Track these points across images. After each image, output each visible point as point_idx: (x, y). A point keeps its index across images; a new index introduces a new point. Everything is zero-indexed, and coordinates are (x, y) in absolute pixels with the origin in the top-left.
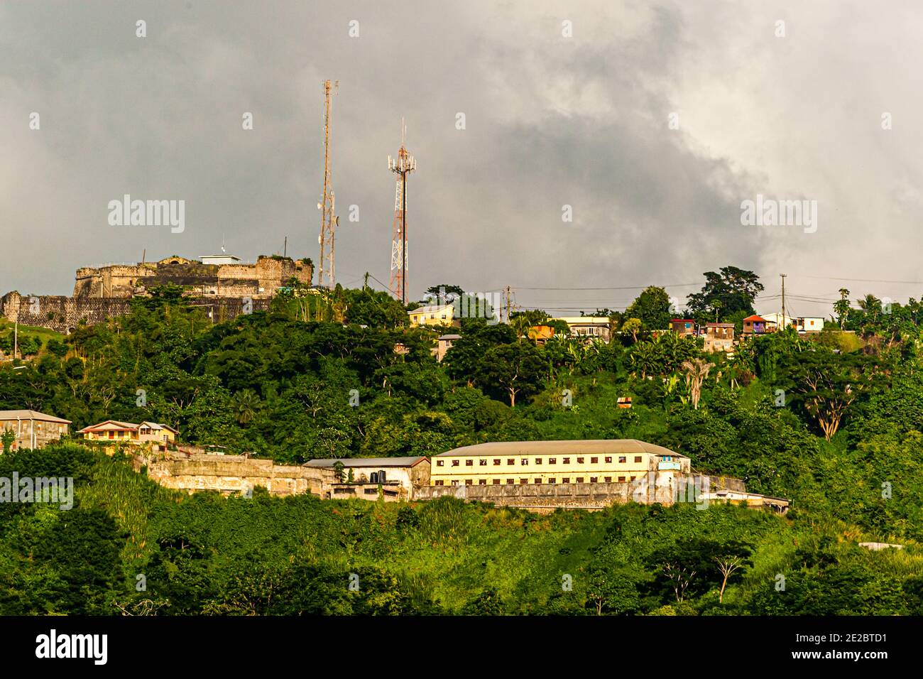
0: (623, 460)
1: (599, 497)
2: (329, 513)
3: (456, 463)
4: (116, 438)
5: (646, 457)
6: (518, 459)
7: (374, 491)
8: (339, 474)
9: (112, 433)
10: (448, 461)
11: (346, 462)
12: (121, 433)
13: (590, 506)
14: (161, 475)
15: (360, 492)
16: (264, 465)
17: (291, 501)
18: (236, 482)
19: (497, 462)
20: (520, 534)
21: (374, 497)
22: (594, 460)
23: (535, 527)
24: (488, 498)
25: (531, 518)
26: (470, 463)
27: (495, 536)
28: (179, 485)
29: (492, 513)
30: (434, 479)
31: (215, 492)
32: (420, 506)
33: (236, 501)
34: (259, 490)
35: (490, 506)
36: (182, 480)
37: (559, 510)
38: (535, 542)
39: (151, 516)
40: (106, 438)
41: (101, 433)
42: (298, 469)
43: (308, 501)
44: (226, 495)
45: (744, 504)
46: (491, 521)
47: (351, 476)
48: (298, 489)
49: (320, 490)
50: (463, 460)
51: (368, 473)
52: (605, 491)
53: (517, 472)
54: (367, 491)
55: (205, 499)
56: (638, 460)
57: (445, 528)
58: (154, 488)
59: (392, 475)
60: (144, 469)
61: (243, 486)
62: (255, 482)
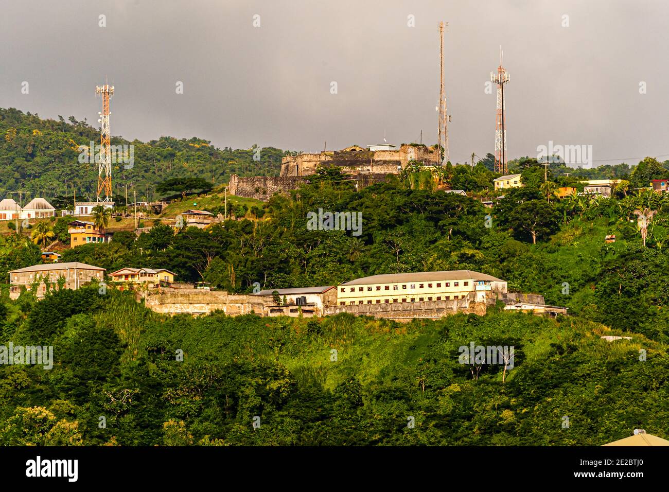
0: (456, 285)
1: (439, 310)
2: (264, 327)
3: (353, 290)
4: (130, 279)
5: (471, 282)
6: (391, 286)
7: (296, 311)
8: (276, 298)
9: (127, 276)
10: (348, 288)
11: (280, 291)
12: (133, 276)
13: (434, 317)
14: (154, 304)
15: (287, 312)
16: (222, 295)
17: (239, 319)
18: (202, 307)
19: (378, 288)
20: (386, 337)
21: (296, 315)
22: (439, 285)
23: (397, 332)
24: (370, 313)
25: (395, 325)
26: (361, 290)
27: (372, 338)
28: (164, 310)
29: (370, 323)
30: (339, 301)
31: (188, 314)
32: (326, 320)
33: (202, 320)
34: (219, 312)
35: (371, 318)
36: (166, 307)
37: (414, 320)
38: (395, 342)
39: (143, 332)
40: (123, 280)
41: (120, 276)
42: (244, 297)
43: (252, 319)
44: (195, 316)
45: (531, 313)
46: (369, 330)
47: (285, 300)
48: (245, 310)
49: (263, 311)
50: (357, 288)
51: (294, 298)
52: (443, 306)
53: (391, 294)
54: (292, 311)
55: (182, 320)
56: (466, 284)
57: (339, 334)
58: (148, 312)
59: (310, 299)
60: (143, 300)
61: (207, 310)
62: (215, 307)
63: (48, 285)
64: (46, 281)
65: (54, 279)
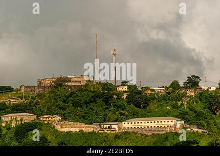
0: (168, 122)
2: (98, 136)
3: (128, 123)
4: (47, 119)
5: (173, 121)
6: (143, 122)
7: (109, 130)
8: (100, 127)
9: (46, 118)
10: (126, 123)
11: (102, 124)
12: (48, 118)
13: (160, 133)
14: (58, 128)
15: (105, 131)
16: (83, 125)
17: (89, 133)
19: (138, 123)
20: (144, 140)
21: (109, 132)
22: (161, 122)
23: (147, 138)
24: (136, 131)
25: (147, 136)
26: (132, 123)
27: (138, 140)
28: (62, 130)
29: (137, 135)
30: (123, 127)
31: (71, 131)
32: (120, 134)
33: (76, 133)
34: (82, 131)
35: (137, 133)
37: (153, 134)
38: (147, 141)
39: (56, 137)
40: (45, 119)
41: (44, 118)
42: (91, 125)
43: (93, 133)
44: (74, 132)
45: (197, 131)
46: (137, 137)
47: (103, 127)
48: (91, 130)
49: (96, 130)
50: (130, 123)
51: (107, 126)
52: (164, 129)
53: (143, 125)
54: (107, 130)
55: (69, 133)
56: (172, 121)
57: (126, 139)
58: (56, 131)
59: (113, 126)
60: (54, 126)
61: (77, 130)
62: (80, 129)
63: (16, 121)
64: (15, 119)
65: (19, 119)
